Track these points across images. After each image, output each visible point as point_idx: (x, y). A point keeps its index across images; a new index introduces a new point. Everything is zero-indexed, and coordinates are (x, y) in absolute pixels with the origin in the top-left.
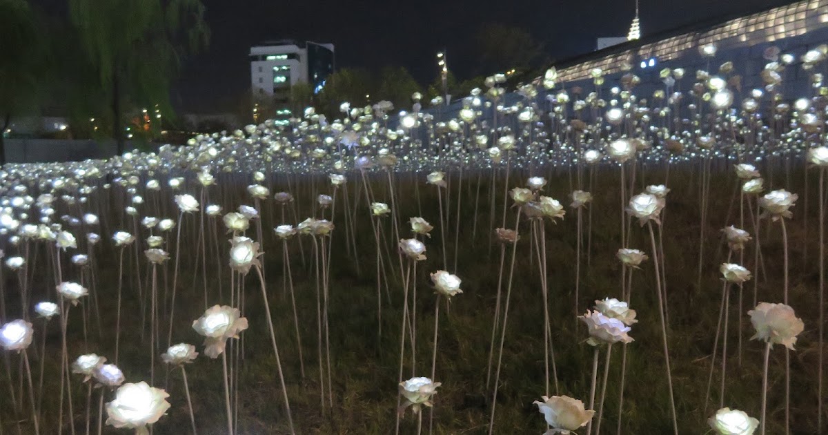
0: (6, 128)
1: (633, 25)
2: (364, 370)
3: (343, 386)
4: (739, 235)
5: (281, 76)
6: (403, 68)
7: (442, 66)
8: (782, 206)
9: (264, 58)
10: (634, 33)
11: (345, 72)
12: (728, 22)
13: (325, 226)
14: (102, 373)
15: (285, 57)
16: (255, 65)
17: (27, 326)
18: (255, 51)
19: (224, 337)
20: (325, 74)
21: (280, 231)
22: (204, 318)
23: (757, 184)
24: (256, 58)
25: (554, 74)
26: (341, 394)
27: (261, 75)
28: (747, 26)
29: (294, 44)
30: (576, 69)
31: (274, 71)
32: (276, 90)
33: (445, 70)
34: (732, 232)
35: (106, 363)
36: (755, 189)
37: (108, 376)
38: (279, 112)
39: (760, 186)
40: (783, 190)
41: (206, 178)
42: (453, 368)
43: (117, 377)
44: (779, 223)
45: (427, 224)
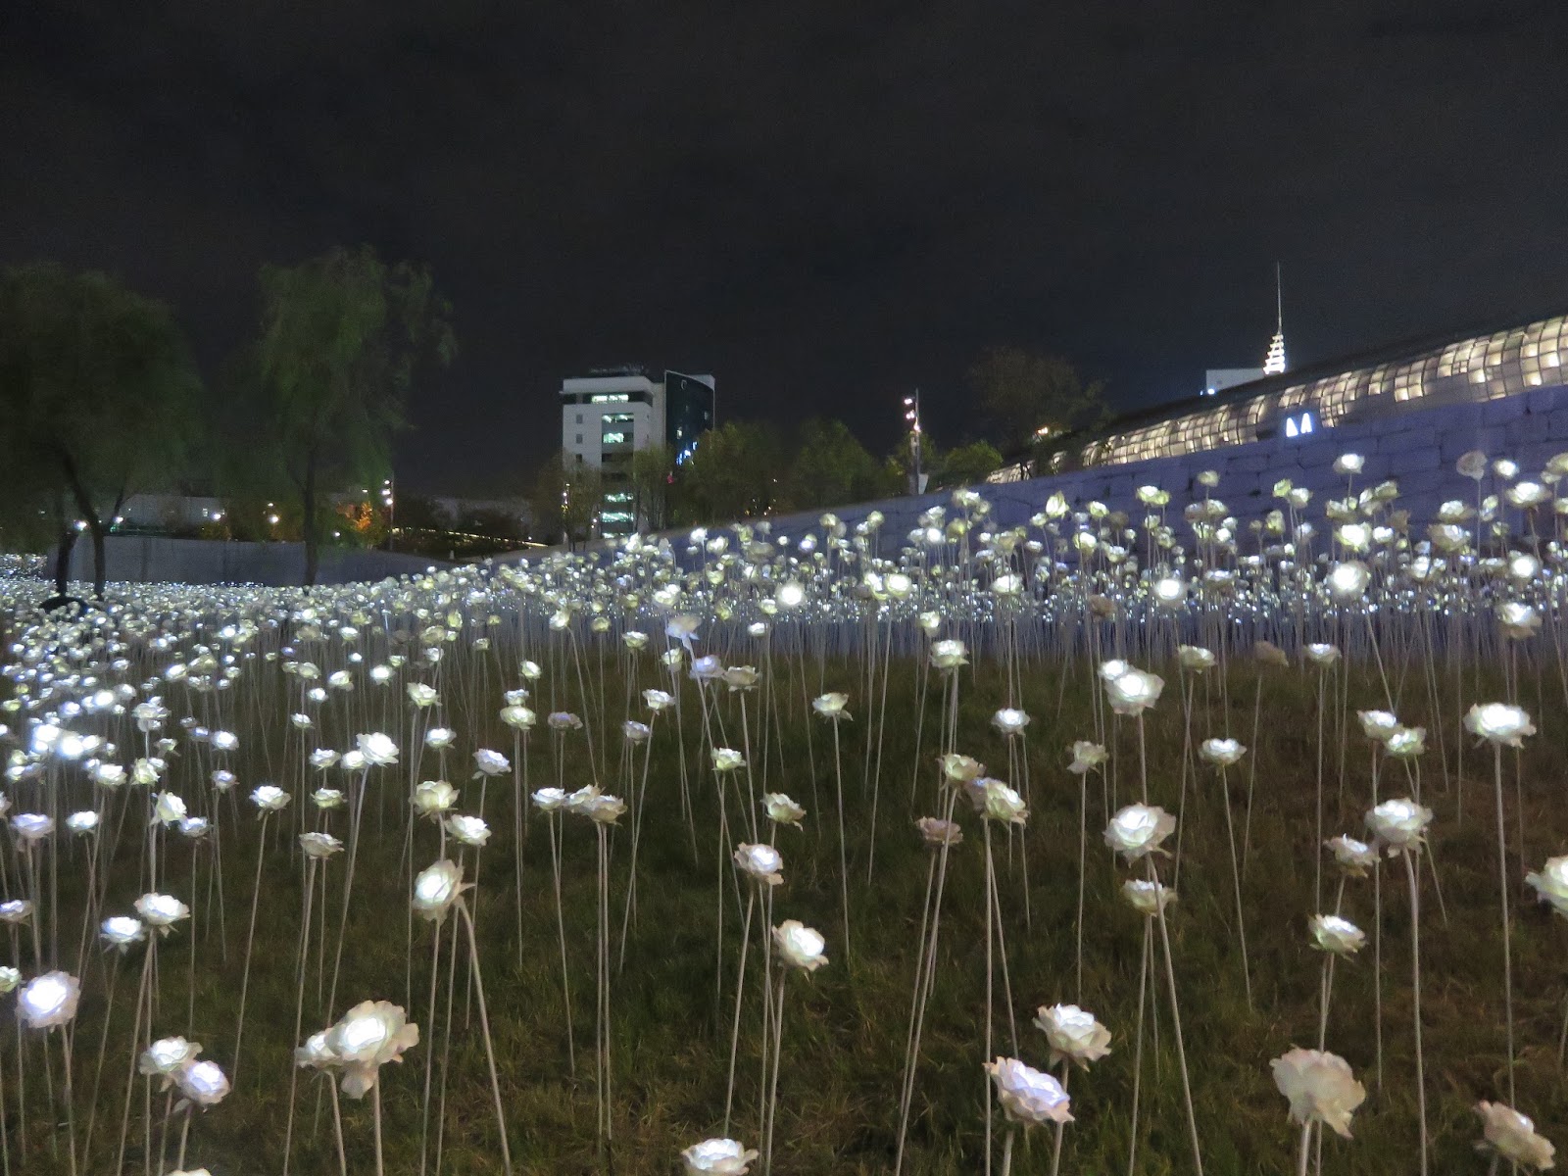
0: (116, 514)
1: (1273, 346)
2: (681, 1061)
3: (641, 1092)
4: (1355, 856)
5: (615, 432)
6: (839, 425)
7: (913, 421)
8: (1403, 832)
9: (587, 398)
10: (1276, 362)
11: (731, 428)
12: (1449, 348)
13: (609, 808)
14: (190, 1078)
15: (625, 397)
16: (569, 411)
17: (70, 984)
18: (571, 386)
19: (375, 1060)
20: (697, 427)
21: (541, 799)
22: (343, 1025)
23: (1415, 740)
24: (571, 399)
25: (1060, 506)
26: (636, 1107)
27: (580, 429)
28: (1486, 354)
29: (642, 374)
30: (1163, 429)
31: (604, 422)
32: (606, 457)
33: (917, 427)
34: (1343, 848)
35: (200, 1058)
36: (1410, 747)
37: (199, 1085)
38: (611, 498)
39: (1419, 743)
40: (1408, 800)
41: (422, 694)
42: (844, 1067)
43: (214, 1088)
44: (1401, 858)
45: (795, 806)
